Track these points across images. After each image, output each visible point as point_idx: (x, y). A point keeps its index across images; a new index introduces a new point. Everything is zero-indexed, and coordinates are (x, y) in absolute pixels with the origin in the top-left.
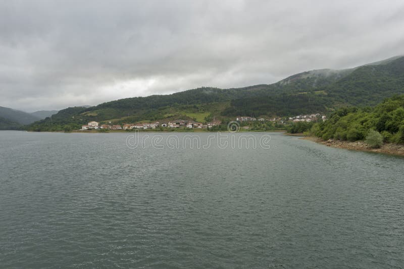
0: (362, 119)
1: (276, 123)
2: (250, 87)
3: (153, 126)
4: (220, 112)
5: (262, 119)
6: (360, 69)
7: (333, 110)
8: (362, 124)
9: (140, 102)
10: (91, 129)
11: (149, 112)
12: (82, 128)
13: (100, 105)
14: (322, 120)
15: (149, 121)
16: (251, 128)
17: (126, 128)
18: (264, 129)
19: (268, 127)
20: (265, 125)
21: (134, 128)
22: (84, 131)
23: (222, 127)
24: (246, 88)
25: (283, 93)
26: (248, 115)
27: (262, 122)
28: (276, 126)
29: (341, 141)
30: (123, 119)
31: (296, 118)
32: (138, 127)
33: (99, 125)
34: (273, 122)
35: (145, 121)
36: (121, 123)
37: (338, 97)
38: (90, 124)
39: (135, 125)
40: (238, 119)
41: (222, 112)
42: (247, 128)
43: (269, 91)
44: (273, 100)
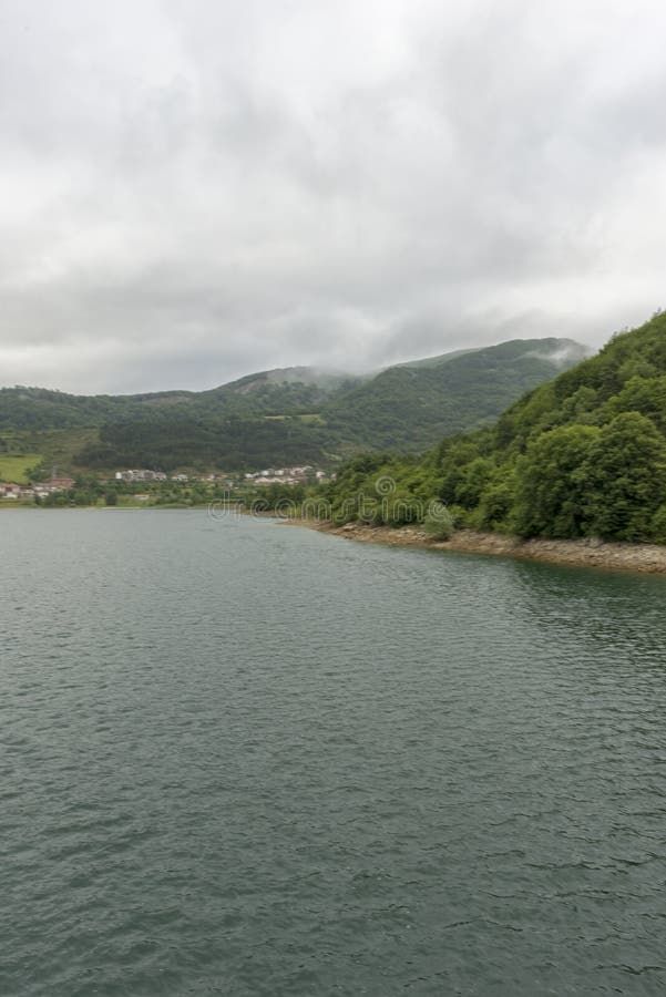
0: (411, 481)
1: (217, 486)
2: (149, 396)
4: (71, 456)
5: (182, 477)
6: (388, 372)
7: (338, 458)
8: (412, 491)
14: (317, 481)
16: (155, 499)
18: (188, 500)
19: (199, 495)
20: (190, 491)
23: (76, 495)
24: (139, 398)
25: (230, 414)
26: (146, 466)
27: (183, 483)
28: (216, 495)
29: (372, 528)
31: (261, 476)
34: (209, 482)
37: (349, 431)
40: (119, 476)
41: (75, 457)
42: (144, 498)
43: (196, 407)
44: (207, 429)
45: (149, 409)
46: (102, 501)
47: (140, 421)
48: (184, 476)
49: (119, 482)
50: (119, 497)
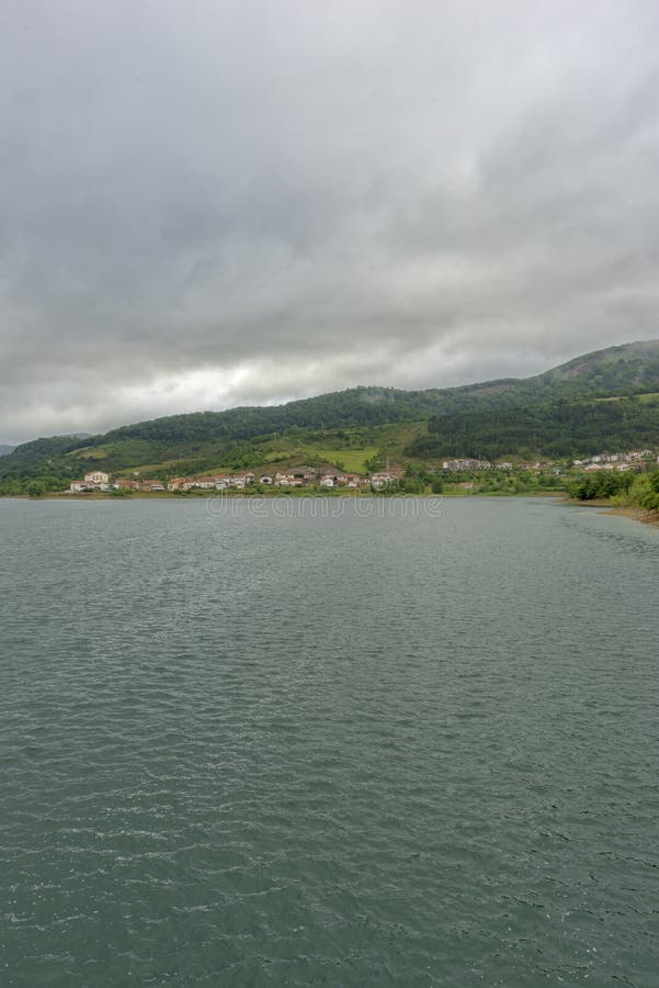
1: (542, 473)
2: (475, 387)
3: (240, 482)
4: (403, 447)
5: (506, 465)
9: (207, 425)
10: (91, 490)
11: (229, 448)
12: (69, 488)
13: (113, 433)
14: (657, 467)
15: (229, 470)
16: (478, 488)
17: (175, 487)
18: (512, 489)
19: (522, 484)
20: (514, 479)
21: (194, 487)
22: (76, 495)
23: (407, 484)
24: (466, 389)
25: (557, 399)
26: (471, 455)
27: (507, 472)
28: (541, 483)
30: (167, 464)
31: (591, 462)
32: (203, 485)
33: (112, 481)
34: (534, 471)
35: (222, 470)
36: (163, 476)
38: (88, 478)
39: (195, 480)
40: (445, 465)
41: (406, 448)
42: (469, 486)
43: (523, 393)
44: (533, 416)
45: (475, 400)
46: (429, 489)
47: (466, 412)
48: (507, 464)
49: (445, 471)
50: (445, 486)
